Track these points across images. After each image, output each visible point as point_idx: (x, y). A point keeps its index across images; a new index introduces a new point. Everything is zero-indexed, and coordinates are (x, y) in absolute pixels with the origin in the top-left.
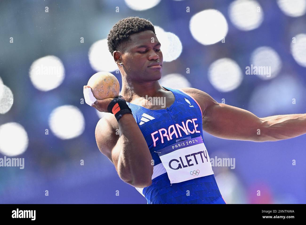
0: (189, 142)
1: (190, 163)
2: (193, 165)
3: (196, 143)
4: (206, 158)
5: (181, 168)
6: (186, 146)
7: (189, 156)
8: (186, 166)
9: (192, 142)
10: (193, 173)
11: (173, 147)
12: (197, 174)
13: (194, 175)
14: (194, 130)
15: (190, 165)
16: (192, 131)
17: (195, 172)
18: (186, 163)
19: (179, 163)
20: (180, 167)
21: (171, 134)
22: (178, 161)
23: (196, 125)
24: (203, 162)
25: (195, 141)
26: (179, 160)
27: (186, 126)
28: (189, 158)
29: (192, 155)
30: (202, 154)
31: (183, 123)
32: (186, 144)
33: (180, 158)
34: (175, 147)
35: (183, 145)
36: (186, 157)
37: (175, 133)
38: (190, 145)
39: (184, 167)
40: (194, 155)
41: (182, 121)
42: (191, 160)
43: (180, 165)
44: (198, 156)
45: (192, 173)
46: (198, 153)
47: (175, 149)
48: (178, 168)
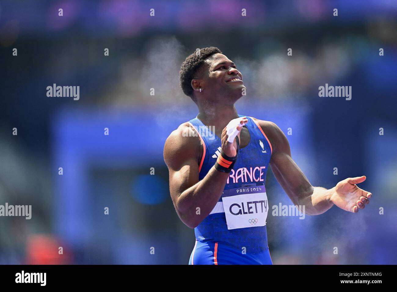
0: (254, 189)
1: (251, 210)
2: (252, 213)
3: (259, 192)
4: (266, 208)
5: (241, 214)
6: (250, 192)
7: (251, 203)
8: (246, 213)
9: (256, 190)
10: (252, 221)
11: (238, 191)
12: (255, 223)
13: (252, 223)
14: (259, 178)
15: (250, 213)
16: (257, 179)
17: (253, 221)
18: (246, 210)
19: (240, 208)
20: (240, 212)
21: (238, 176)
22: (239, 207)
23: (262, 173)
24: (262, 212)
25: (259, 189)
26: (241, 205)
27: (253, 173)
28: (250, 205)
29: (254, 202)
30: (263, 203)
31: (251, 169)
32: (250, 190)
33: (242, 203)
34: (239, 191)
35: (247, 190)
36: (248, 203)
37: (241, 177)
38: (254, 192)
39: (245, 213)
40: (255, 202)
41: (251, 167)
42: (251, 208)
43: (240, 210)
44: (259, 205)
45: (250, 221)
46: (260, 202)
47: (240, 193)
48: (238, 214)
